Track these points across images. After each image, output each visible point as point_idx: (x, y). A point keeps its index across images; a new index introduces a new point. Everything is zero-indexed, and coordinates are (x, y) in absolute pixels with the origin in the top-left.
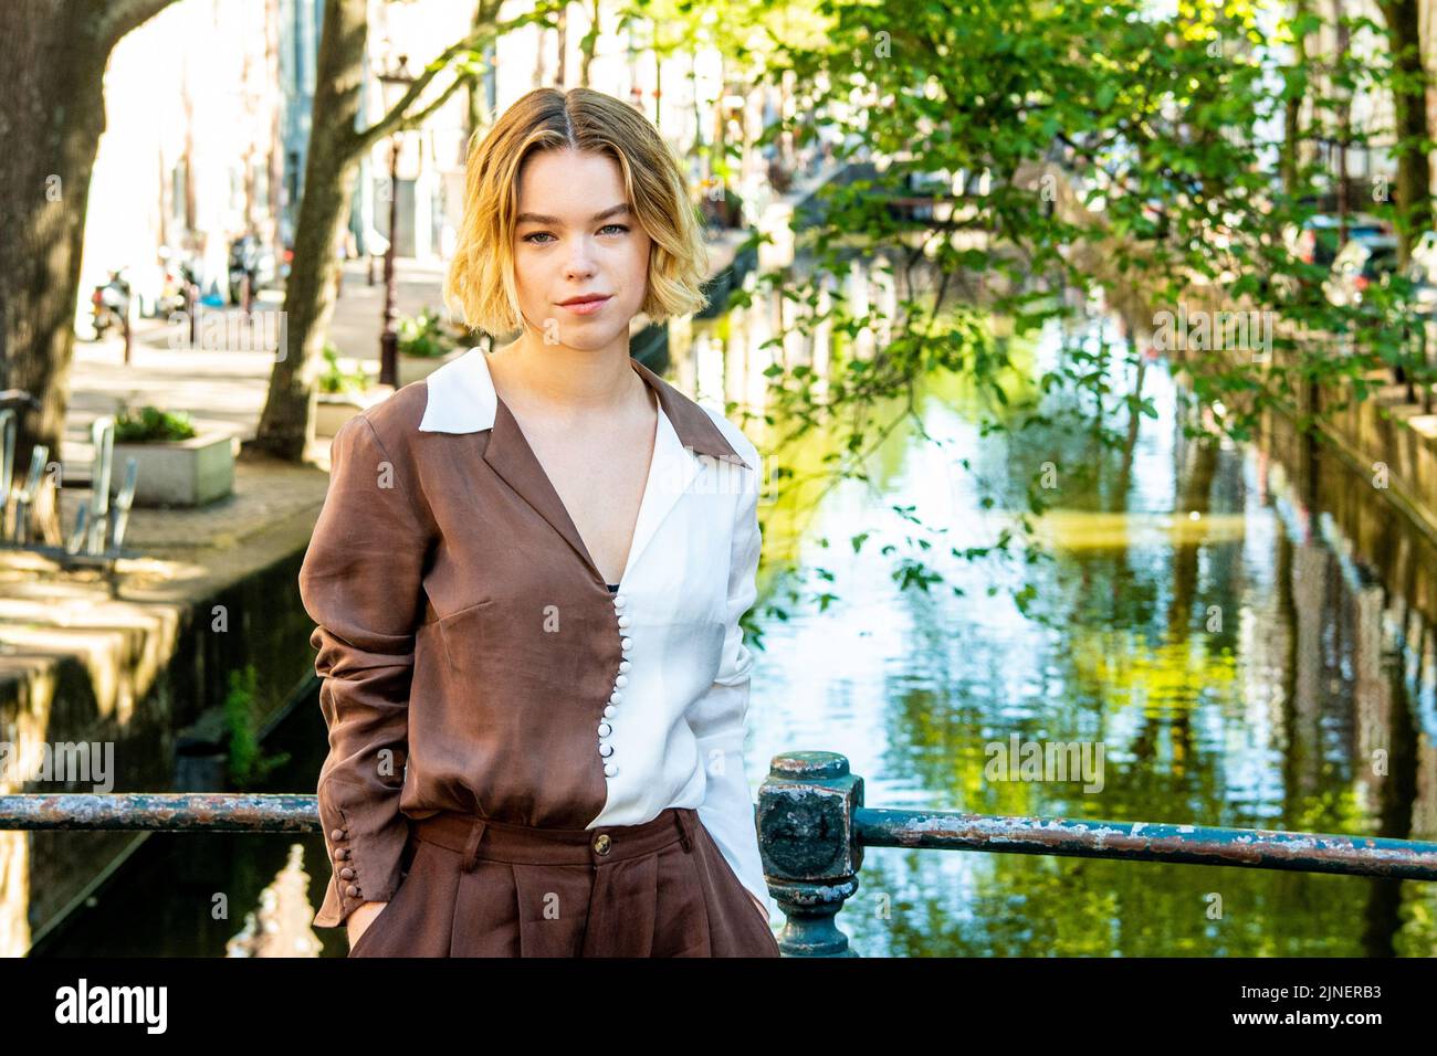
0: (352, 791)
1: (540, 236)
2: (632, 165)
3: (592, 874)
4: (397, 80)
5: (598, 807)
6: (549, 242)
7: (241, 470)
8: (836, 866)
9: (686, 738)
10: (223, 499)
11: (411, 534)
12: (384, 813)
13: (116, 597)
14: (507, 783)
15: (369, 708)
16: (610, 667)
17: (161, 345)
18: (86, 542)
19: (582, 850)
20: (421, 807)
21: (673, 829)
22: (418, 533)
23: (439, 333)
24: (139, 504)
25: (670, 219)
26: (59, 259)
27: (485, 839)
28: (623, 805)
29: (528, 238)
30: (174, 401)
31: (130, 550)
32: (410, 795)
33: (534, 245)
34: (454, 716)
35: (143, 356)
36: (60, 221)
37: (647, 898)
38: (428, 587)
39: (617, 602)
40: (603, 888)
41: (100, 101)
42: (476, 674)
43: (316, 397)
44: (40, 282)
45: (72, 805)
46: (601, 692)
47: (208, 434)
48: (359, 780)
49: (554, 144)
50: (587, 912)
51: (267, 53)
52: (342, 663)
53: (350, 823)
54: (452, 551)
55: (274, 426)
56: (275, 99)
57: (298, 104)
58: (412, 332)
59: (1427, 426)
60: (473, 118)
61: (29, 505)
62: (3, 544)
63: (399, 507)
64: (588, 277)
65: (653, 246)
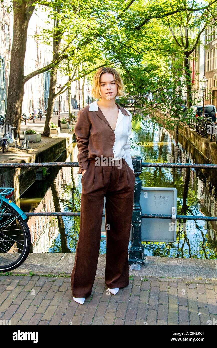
0: (82, 157)
1: (104, 85)
2: (115, 76)
4: (59, 88)
5: (113, 158)
7: (42, 138)
8: (139, 169)
9: (123, 150)
10: (40, 141)
11: (88, 124)
12: (86, 159)
13: (28, 153)
15: (83, 146)
16: (114, 141)
17: (30, 123)
18: (24, 147)
20: (91, 158)
22: (89, 124)
23: (66, 121)
24: (30, 142)
25: (120, 82)
26: (19, 110)
28: (116, 157)
29: (102, 85)
30: (34, 130)
31: (29, 148)
32: (89, 157)
33: (103, 86)
34: (95, 147)
35: (27, 124)
36: (19, 105)
38: (91, 131)
39: (114, 133)
40: (113, 168)
41: (23, 90)
42: (97, 142)
43: (51, 129)
44: (17, 113)
45: (42, 164)
46: (113, 144)
47: (37, 133)
48: (83, 155)
49: (105, 73)
50: (112, 171)
51: (42, 85)
52: (80, 141)
53: (82, 161)
54: (93, 126)
55: (45, 132)
56: (43, 91)
57: (46, 92)
58: (62, 121)
59: (192, 130)
60: (69, 93)
61: (16, 142)
62: (13, 147)
63: (87, 121)
64: (110, 89)
65: (118, 86)
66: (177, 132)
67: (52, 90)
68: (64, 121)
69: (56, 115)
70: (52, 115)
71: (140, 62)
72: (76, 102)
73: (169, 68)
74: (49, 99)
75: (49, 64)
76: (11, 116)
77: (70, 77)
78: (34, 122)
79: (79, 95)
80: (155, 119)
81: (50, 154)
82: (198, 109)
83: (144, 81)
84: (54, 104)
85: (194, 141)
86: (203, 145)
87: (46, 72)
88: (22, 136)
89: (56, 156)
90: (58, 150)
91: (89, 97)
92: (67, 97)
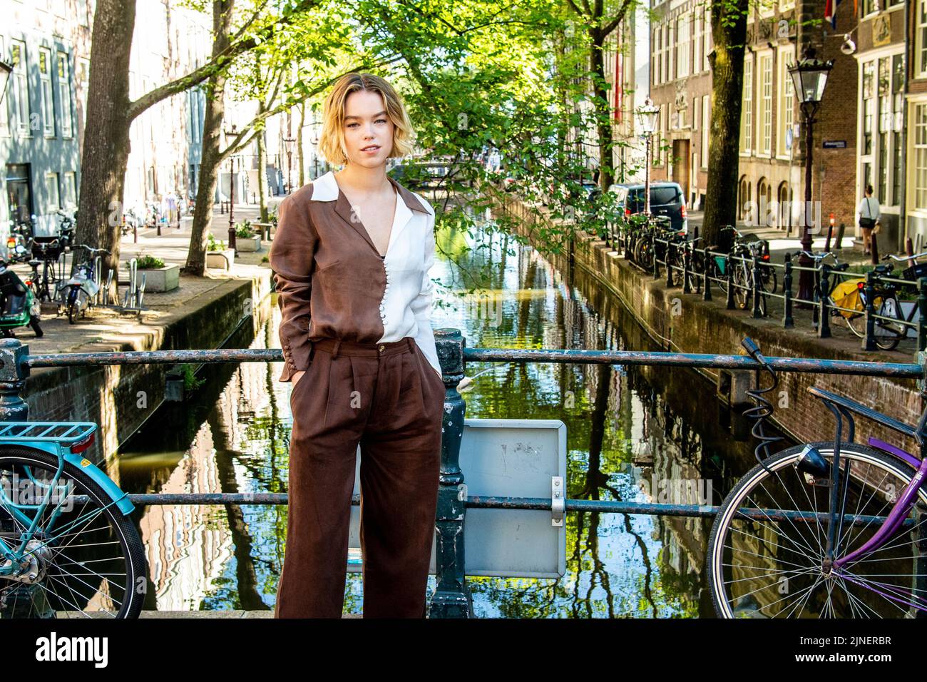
0: (291, 332)
1: (354, 125)
2: (388, 100)
3: (379, 360)
4: (232, 134)
5: (381, 336)
6: (357, 127)
7: (181, 279)
8: (458, 368)
9: (410, 313)
10: (176, 289)
11: (309, 239)
12: (303, 339)
13: (141, 323)
14: (347, 327)
15: (296, 302)
17: (147, 236)
18: (129, 304)
19: (375, 351)
20: (317, 337)
21: (407, 345)
22: (312, 238)
23: (250, 229)
24: (147, 292)
25: (401, 117)
26: (115, 201)
27: (340, 348)
28: (391, 334)
29: (349, 126)
30: (158, 255)
31: (145, 307)
32: (312, 334)
33: (352, 128)
34: (328, 304)
35: (140, 240)
36: (114, 186)
37: (399, 369)
38: (316, 258)
39: (385, 262)
40: (382, 365)
41: (128, 142)
42: (335, 288)
43: (207, 252)
45: (178, 354)
46: (380, 295)
47: (169, 266)
48: (294, 328)
49: (358, 89)
50: (378, 373)
51: (182, 128)
52: (285, 286)
53: (291, 343)
54: (324, 244)
55: (192, 263)
56: (184, 144)
57: (193, 146)
58: (240, 229)
59: (614, 255)
60: (260, 149)
61: (108, 290)
62: (99, 305)
63: (305, 229)
64: (372, 138)
65: (395, 127)
66: (572, 261)
67: (209, 141)
68: (247, 230)
69: (222, 213)
70: (211, 214)
71: (462, 59)
72: (281, 177)
73: (546, 75)
74: (202, 167)
75: (201, 65)
76: (93, 217)
77: (262, 103)
78: (159, 233)
79: (289, 154)
80: (506, 223)
81: (206, 326)
82: (632, 192)
83: (474, 114)
84: (215, 182)
85: (621, 287)
86: (647, 298)
87: (194, 88)
88: (124, 275)
89: (224, 330)
90: (228, 314)
91: (316, 161)
92: (254, 161)
